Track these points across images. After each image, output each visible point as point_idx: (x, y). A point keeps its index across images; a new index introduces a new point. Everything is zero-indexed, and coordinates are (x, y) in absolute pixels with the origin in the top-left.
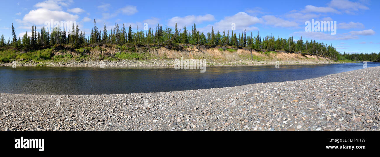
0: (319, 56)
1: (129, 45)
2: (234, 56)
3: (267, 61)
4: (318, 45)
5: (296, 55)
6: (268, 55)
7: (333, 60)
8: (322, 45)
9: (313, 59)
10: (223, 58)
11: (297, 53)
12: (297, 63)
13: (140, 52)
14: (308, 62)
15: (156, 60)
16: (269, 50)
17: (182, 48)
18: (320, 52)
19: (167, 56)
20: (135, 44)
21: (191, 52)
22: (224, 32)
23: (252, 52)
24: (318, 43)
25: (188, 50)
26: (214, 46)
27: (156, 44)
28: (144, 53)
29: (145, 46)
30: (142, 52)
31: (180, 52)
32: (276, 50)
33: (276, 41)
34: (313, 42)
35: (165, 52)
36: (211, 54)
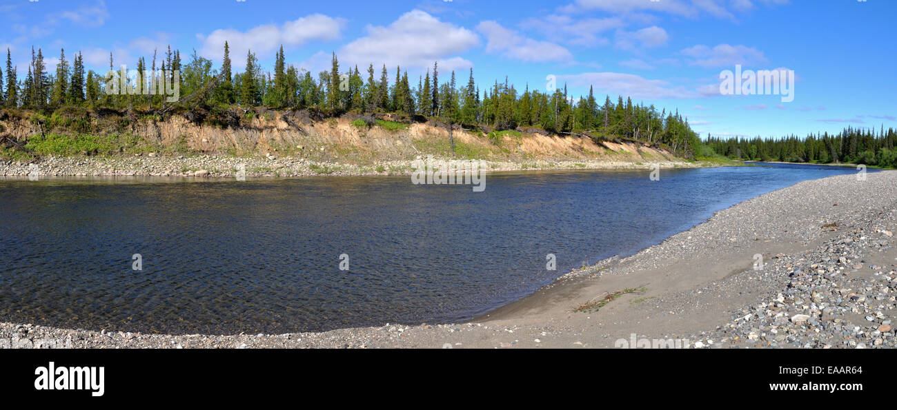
0: (642, 144)
1: (72, 111)
2: (399, 143)
3: (494, 160)
4: (638, 113)
5: (576, 142)
6: (496, 142)
7: (682, 156)
8: (650, 113)
9: (626, 153)
10: (365, 148)
11: (579, 137)
12: (578, 168)
13: (103, 132)
14: (610, 164)
15: (150, 155)
16: (500, 126)
17: (238, 118)
18: (645, 134)
19: (189, 144)
20: (90, 109)
21: (265, 132)
22: (371, 71)
23: (454, 132)
24: (640, 107)
25: (258, 125)
26: (338, 114)
27: (158, 107)
28: (116, 133)
29: (122, 114)
30: (108, 132)
31: (230, 130)
32: (518, 128)
33: (521, 101)
34: (624, 104)
35: (183, 130)
36: (328, 137)
